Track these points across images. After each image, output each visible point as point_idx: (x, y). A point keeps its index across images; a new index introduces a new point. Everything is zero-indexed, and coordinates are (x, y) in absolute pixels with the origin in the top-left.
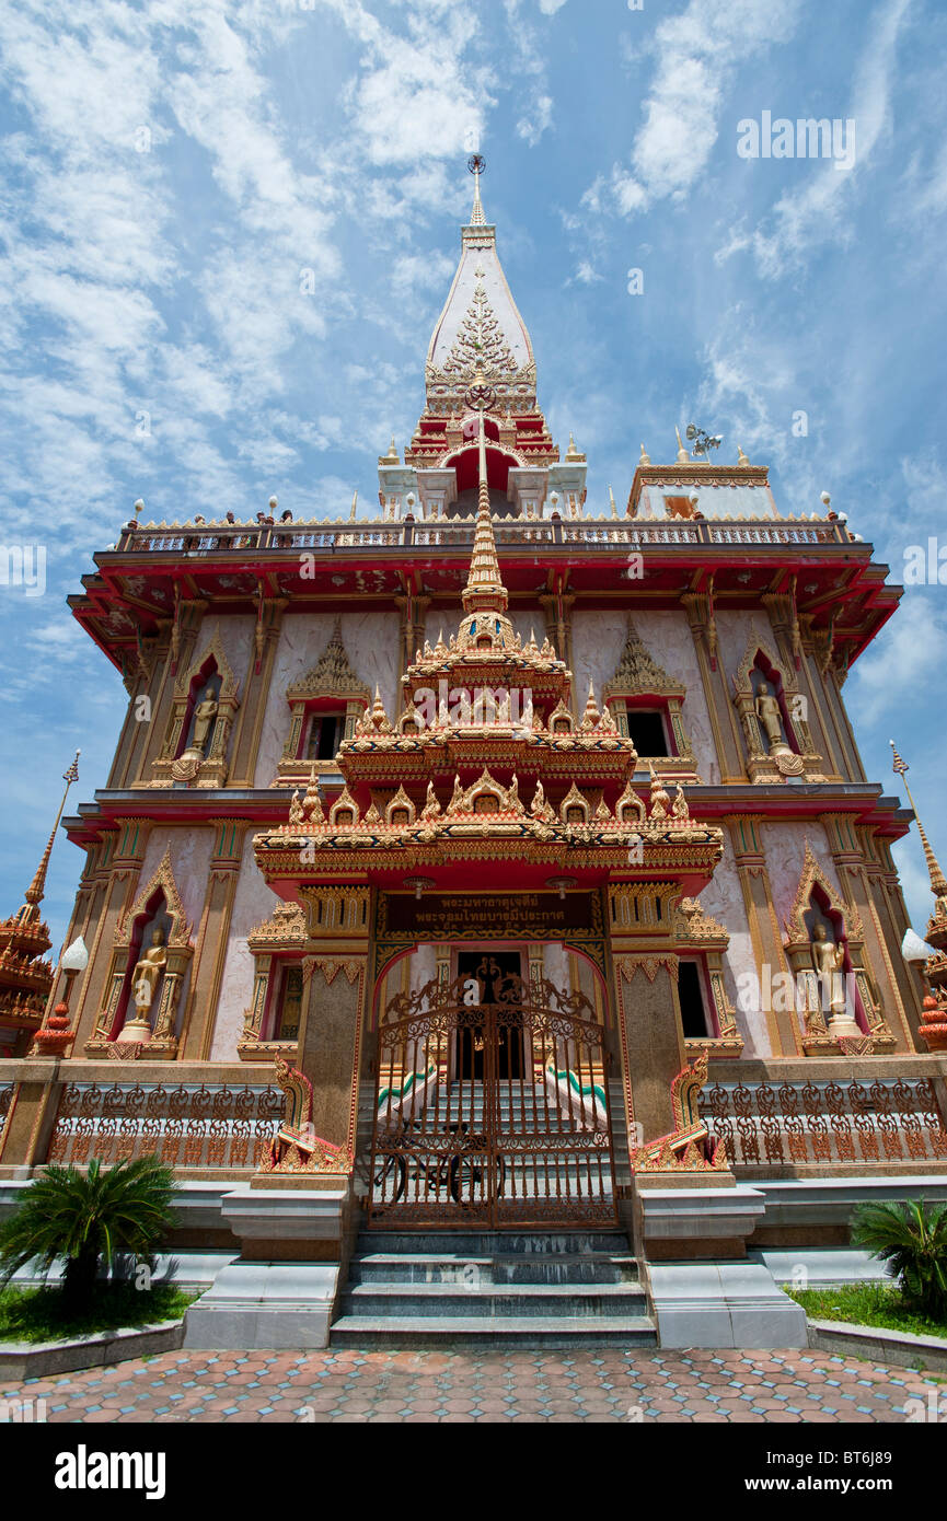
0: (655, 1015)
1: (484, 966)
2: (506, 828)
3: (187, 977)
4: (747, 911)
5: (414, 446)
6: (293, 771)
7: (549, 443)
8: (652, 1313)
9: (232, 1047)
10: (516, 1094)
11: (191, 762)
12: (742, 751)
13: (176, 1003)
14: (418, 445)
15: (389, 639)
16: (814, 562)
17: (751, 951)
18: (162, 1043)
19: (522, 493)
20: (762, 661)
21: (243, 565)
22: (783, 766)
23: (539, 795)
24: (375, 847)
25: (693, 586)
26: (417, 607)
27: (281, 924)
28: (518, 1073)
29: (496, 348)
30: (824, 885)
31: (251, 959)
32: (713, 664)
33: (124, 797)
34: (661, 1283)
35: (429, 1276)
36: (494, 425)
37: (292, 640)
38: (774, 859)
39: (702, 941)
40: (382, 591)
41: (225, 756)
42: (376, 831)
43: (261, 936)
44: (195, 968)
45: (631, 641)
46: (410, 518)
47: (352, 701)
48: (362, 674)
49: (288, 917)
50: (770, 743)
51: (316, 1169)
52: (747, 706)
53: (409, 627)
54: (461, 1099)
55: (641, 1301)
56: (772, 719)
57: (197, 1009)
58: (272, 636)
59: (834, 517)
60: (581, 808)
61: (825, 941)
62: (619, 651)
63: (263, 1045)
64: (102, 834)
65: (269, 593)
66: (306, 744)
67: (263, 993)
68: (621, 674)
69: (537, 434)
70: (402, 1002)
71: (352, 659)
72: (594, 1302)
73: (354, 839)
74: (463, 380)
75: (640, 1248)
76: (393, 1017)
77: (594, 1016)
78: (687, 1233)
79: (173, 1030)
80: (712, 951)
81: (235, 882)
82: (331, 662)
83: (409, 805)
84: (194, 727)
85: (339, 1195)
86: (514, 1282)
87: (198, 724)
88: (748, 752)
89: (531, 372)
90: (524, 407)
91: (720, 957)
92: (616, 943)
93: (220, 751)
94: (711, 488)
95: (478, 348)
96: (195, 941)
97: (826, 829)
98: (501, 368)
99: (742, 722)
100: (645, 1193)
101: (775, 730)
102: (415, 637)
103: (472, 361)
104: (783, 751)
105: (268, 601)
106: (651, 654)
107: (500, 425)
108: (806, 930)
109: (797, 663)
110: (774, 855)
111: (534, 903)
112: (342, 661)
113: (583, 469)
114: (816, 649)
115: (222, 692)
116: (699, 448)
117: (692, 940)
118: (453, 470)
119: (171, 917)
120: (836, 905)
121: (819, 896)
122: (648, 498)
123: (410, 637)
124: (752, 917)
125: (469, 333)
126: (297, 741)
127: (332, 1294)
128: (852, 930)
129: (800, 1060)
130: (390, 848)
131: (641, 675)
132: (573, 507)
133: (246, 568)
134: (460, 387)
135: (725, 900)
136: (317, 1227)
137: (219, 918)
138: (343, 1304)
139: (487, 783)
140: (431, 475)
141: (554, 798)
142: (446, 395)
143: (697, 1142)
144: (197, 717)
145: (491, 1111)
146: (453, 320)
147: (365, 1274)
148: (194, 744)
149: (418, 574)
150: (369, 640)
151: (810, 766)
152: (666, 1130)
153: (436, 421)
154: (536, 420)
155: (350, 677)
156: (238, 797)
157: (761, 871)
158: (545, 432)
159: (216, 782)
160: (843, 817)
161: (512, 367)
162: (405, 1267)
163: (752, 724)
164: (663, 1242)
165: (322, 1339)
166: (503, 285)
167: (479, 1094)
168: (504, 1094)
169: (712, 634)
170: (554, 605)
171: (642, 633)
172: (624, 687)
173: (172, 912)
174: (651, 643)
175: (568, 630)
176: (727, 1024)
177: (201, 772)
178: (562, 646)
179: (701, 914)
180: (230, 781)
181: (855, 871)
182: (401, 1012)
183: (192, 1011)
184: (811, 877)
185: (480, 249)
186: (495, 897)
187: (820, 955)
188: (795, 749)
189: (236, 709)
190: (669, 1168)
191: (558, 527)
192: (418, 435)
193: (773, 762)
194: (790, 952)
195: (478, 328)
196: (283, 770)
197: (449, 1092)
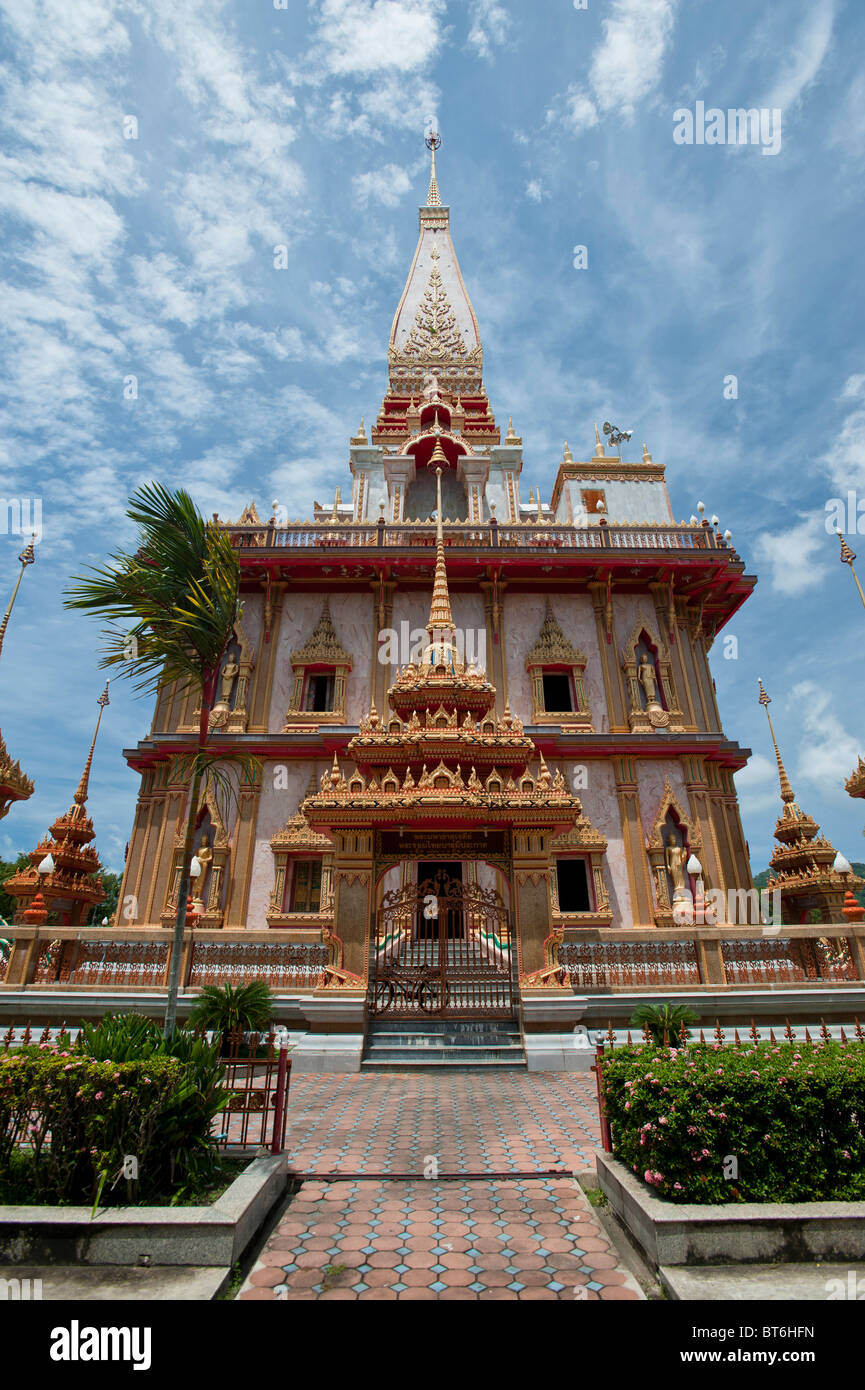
0: (537, 905)
1: (439, 875)
2: (453, 799)
3: (227, 867)
4: (622, 824)
5: (380, 424)
6: (299, 720)
7: (491, 423)
8: (526, 1058)
9: (261, 917)
10: (457, 948)
11: (222, 713)
12: (626, 706)
13: (221, 887)
14: (382, 424)
15: (366, 615)
16: (687, 563)
17: (623, 852)
18: (214, 914)
19: (469, 478)
20: (644, 637)
21: (255, 560)
22: (654, 720)
23: (473, 776)
24: (377, 808)
25: (597, 575)
26: (387, 589)
27: (293, 832)
28: (459, 934)
29: (448, 333)
30: (677, 808)
31: (271, 856)
32: (609, 639)
33: (174, 739)
34: (531, 1042)
35: (410, 1042)
36: (447, 411)
37: (292, 614)
38: (644, 785)
39: (588, 846)
40: (360, 576)
41: (246, 707)
42: (376, 797)
43: (280, 841)
44: (232, 862)
45: (549, 620)
46: (382, 521)
47: (339, 666)
48: (346, 643)
49: (298, 827)
50: (647, 701)
51: (348, 987)
52: (632, 672)
53: (382, 608)
54: (419, 952)
55: (522, 1051)
56: (649, 682)
57: (235, 891)
58: (277, 610)
59: (706, 524)
60: (498, 783)
61: (675, 846)
62: (538, 627)
63: (284, 916)
64: (156, 763)
65: (274, 578)
66: (306, 697)
67: (282, 880)
68: (539, 647)
69: (482, 415)
70: (391, 896)
71: (338, 631)
72: (496, 1052)
73: (364, 803)
74: (420, 363)
75: (522, 1027)
76: (386, 904)
77: (503, 905)
78: (546, 1019)
79: (221, 906)
80: (595, 853)
81: (258, 801)
82: (323, 635)
83: (395, 780)
84: (221, 686)
85: (363, 1000)
86: (455, 1044)
87: (224, 681)
88: (630, 707)
89: (478, 356)
90: (472, 389)
91: (601, 857)
92: (516, 863)
93: (242, 703)
94: (619, 483)
95: (433, 332)
96: (232, 843)
97: (683, 765)
98: (453, 352)
99: (628, 684)
100: (524, 999)
101: (652, 692)
102: (386, 615)
103: (428, 344)
104: (655, 708)
105: (274, 584)
106: (563, 629)
107: (451, 410)
108: (661, 837)
109: (671, 638)
110: (644, 784)
111: (469, 837)
112: (331, 634)
113: (520, 451)
114: (688, 625)
115: (242, 657)
116: (613, 440)
117: (582, 846)
118: (413, 457)
119: (215, 827)
120: (683, 822)
121: (672, 814)
122: (568, 491)
123: (382, 615)
124: (625, 828)
125: (425, 317)
126: (299, 696)
127: (361, 1048)
128: (693, 838)
129: (652, 928)
130: (385, 809)
131: (554, 649)
132: (510, 484)
133: (257, 562)
134: (418, 369)
135: (607, 816)
136: (351, 1016)
137: (248, 826)
138: (366, 1053)
139: (442, 770)
140: (395, 461)
141: (482, 776)
142: (406, 376)
143: (556, 974)
144: (223, 677)
145: (443, 959)
146: (412, 302)
147: (376, 1041)
148: (222, 697)
149: (388, 568)
150: (350, 614)
151: (673, 720)
152: (539, 967)
153: (398, 401)
154: (482, 401)
155: (338, 647)
156: (259, 739)
157: (634, 796)
158: (489, 414)
159: (241, 728)
160: (695, 757)
161: (462, 351)
162: (397, 1037)
163: (634, 686)
164: (533, 1024)
165: (357, 1068)
166: (454, 268)
167: (436, 949)
168: (450, 948)
169: (609, 615)
170: (490, 590)
171: (557, 612)
172: (541, 658)
173: (215, 824)
174: (563, 621)
175: (501, 609)
176: (603, 902)
177: (231, 720)
178: (496, 624)
179: (588, 827)
180: (251, 726)
181: (701, 797)
182: (391, 902)
183: (232, 892)
184: (667, 801)
185: (435, 230)
186: (446, 833)
187: (670, 856)
188: (665, 708)
189: (252, 670)
190: (539, 987)
191: (495, 530)
192: (382, 414)
193: (647, 716)
194: (650, 853)
195: (434, 312)
196: (290, 719)
197: (412, 947)
